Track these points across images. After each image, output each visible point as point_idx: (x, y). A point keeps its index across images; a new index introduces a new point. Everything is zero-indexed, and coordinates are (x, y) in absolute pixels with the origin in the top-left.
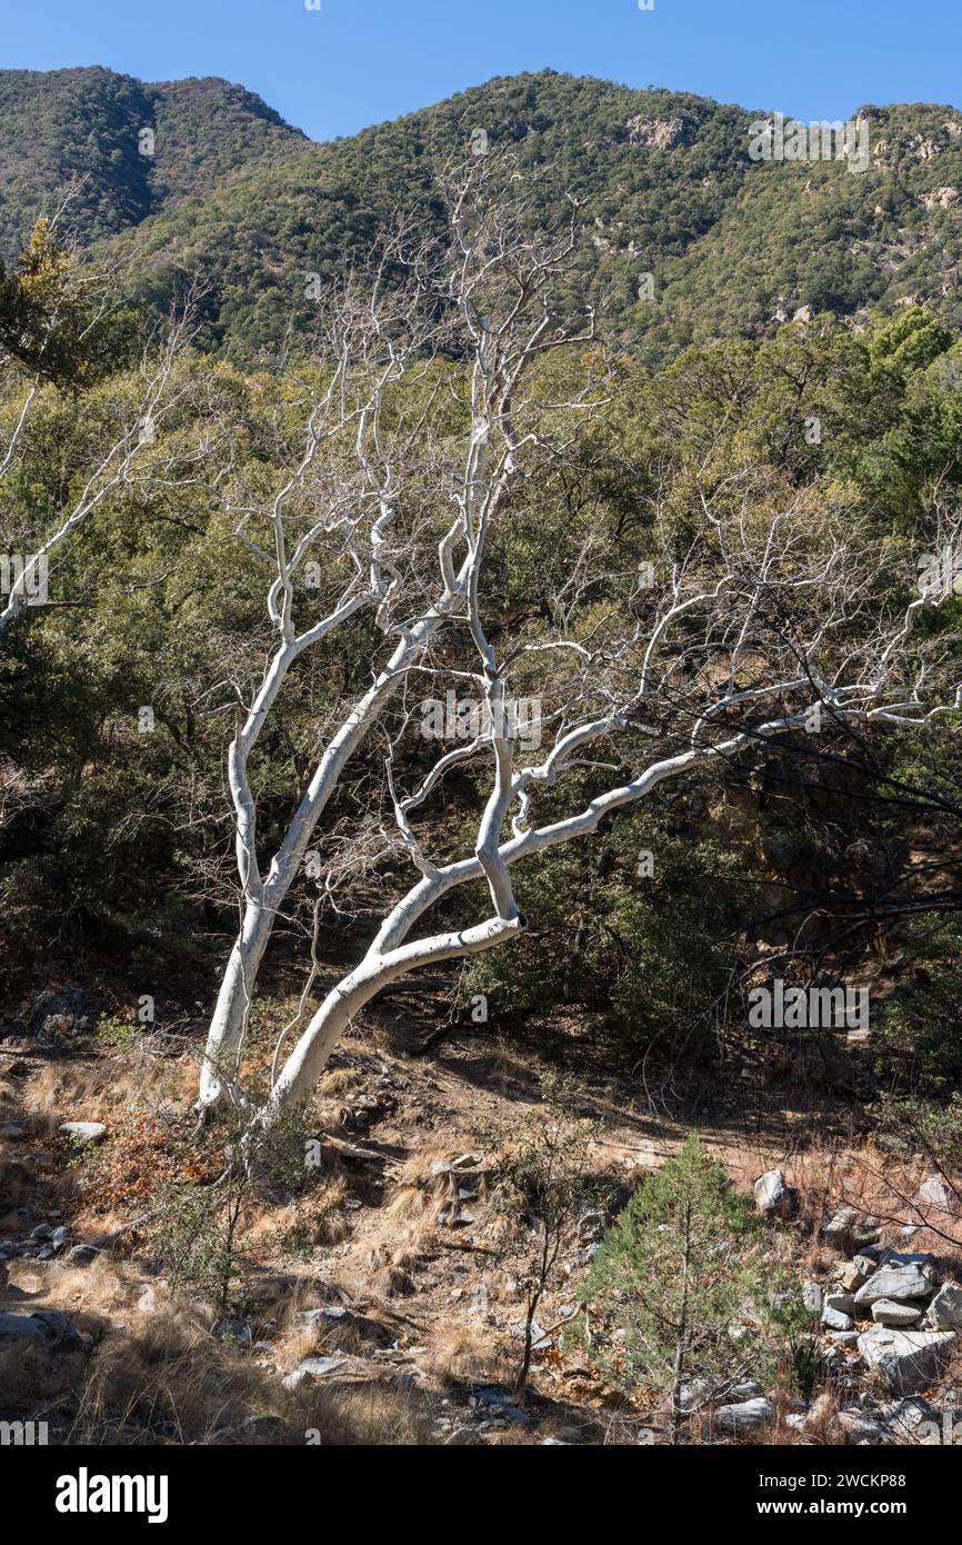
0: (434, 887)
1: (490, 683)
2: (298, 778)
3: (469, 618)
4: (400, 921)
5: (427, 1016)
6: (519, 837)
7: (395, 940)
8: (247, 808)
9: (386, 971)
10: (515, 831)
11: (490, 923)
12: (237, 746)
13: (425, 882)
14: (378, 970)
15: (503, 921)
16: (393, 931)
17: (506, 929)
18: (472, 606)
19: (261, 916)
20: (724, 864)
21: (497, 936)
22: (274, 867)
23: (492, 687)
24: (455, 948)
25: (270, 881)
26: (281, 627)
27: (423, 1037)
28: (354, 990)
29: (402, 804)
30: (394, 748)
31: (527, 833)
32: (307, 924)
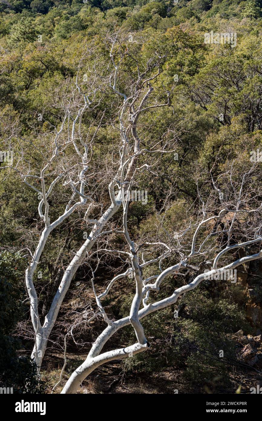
0: (113, 329)
1: (133, 256)
2: (50, 275)
3: (124, 232)
4: (100, 343)
5: (110, 375)
6: (146, 307)
7: (98, 351)
8: (34, 296)
9: (95, 364)
10: (144, 305)
11: (136, 345)
12: (28, 270)
13: (109, 327)
14: (92, 364)
15: (141, 345)
16: (97, 348)
17: (142, 348)
18: (125, 227)
19: (42, 341)
20: (230, 309)
21: (138, 350)
22: (46, 320)
23: (134, 258)
24: (122, 355)
25: (45, 326)
26: (45, 220)
27: (109, 384)
28: (83, 372)
29: (99, 296)
30: (94, 273)
31: (149, 305)
32: (63, 345)
